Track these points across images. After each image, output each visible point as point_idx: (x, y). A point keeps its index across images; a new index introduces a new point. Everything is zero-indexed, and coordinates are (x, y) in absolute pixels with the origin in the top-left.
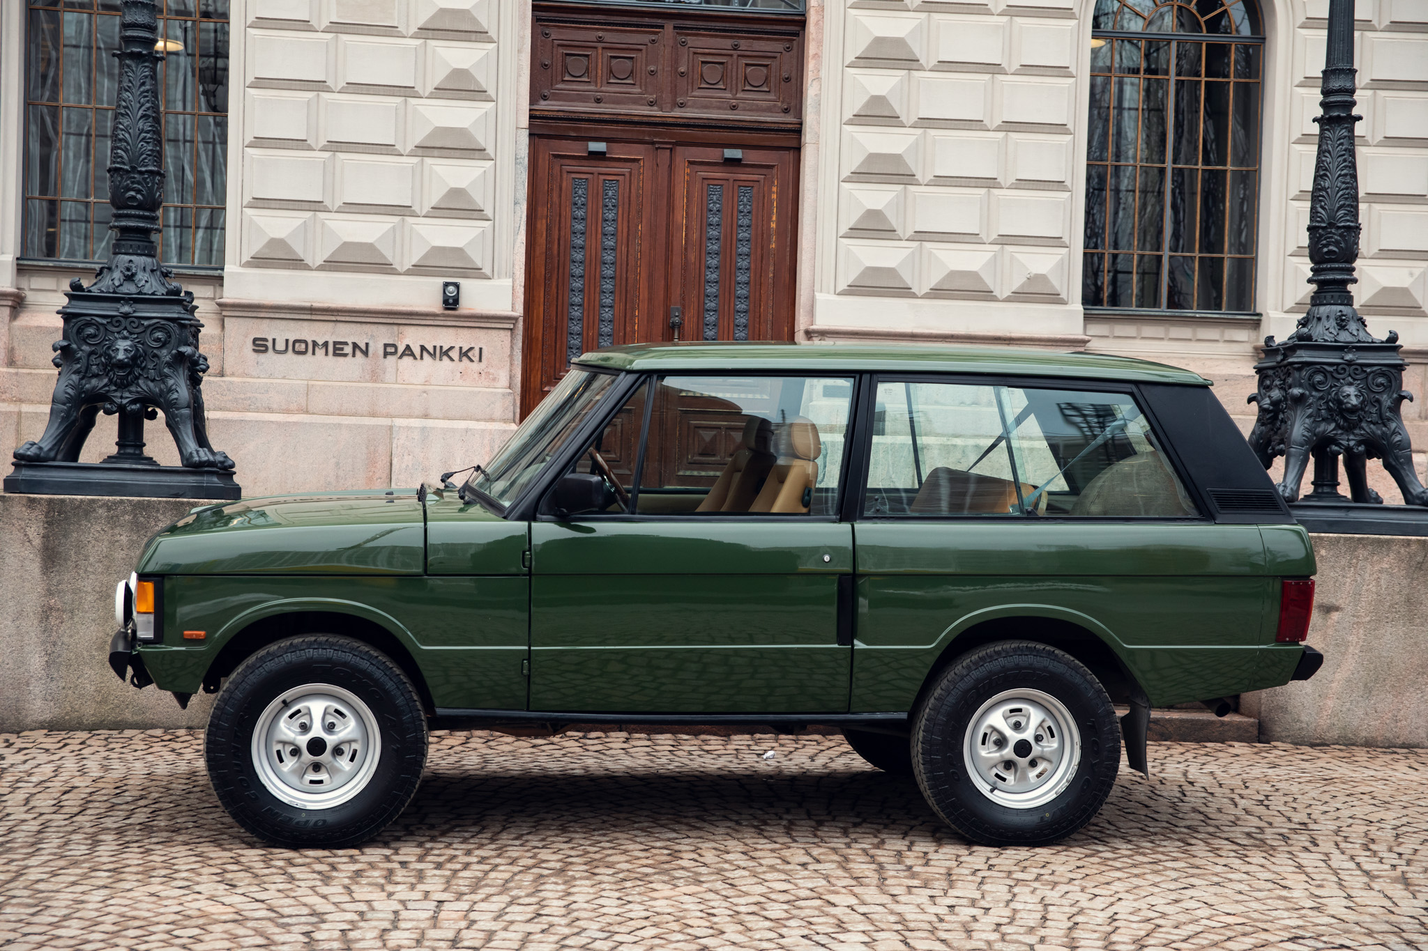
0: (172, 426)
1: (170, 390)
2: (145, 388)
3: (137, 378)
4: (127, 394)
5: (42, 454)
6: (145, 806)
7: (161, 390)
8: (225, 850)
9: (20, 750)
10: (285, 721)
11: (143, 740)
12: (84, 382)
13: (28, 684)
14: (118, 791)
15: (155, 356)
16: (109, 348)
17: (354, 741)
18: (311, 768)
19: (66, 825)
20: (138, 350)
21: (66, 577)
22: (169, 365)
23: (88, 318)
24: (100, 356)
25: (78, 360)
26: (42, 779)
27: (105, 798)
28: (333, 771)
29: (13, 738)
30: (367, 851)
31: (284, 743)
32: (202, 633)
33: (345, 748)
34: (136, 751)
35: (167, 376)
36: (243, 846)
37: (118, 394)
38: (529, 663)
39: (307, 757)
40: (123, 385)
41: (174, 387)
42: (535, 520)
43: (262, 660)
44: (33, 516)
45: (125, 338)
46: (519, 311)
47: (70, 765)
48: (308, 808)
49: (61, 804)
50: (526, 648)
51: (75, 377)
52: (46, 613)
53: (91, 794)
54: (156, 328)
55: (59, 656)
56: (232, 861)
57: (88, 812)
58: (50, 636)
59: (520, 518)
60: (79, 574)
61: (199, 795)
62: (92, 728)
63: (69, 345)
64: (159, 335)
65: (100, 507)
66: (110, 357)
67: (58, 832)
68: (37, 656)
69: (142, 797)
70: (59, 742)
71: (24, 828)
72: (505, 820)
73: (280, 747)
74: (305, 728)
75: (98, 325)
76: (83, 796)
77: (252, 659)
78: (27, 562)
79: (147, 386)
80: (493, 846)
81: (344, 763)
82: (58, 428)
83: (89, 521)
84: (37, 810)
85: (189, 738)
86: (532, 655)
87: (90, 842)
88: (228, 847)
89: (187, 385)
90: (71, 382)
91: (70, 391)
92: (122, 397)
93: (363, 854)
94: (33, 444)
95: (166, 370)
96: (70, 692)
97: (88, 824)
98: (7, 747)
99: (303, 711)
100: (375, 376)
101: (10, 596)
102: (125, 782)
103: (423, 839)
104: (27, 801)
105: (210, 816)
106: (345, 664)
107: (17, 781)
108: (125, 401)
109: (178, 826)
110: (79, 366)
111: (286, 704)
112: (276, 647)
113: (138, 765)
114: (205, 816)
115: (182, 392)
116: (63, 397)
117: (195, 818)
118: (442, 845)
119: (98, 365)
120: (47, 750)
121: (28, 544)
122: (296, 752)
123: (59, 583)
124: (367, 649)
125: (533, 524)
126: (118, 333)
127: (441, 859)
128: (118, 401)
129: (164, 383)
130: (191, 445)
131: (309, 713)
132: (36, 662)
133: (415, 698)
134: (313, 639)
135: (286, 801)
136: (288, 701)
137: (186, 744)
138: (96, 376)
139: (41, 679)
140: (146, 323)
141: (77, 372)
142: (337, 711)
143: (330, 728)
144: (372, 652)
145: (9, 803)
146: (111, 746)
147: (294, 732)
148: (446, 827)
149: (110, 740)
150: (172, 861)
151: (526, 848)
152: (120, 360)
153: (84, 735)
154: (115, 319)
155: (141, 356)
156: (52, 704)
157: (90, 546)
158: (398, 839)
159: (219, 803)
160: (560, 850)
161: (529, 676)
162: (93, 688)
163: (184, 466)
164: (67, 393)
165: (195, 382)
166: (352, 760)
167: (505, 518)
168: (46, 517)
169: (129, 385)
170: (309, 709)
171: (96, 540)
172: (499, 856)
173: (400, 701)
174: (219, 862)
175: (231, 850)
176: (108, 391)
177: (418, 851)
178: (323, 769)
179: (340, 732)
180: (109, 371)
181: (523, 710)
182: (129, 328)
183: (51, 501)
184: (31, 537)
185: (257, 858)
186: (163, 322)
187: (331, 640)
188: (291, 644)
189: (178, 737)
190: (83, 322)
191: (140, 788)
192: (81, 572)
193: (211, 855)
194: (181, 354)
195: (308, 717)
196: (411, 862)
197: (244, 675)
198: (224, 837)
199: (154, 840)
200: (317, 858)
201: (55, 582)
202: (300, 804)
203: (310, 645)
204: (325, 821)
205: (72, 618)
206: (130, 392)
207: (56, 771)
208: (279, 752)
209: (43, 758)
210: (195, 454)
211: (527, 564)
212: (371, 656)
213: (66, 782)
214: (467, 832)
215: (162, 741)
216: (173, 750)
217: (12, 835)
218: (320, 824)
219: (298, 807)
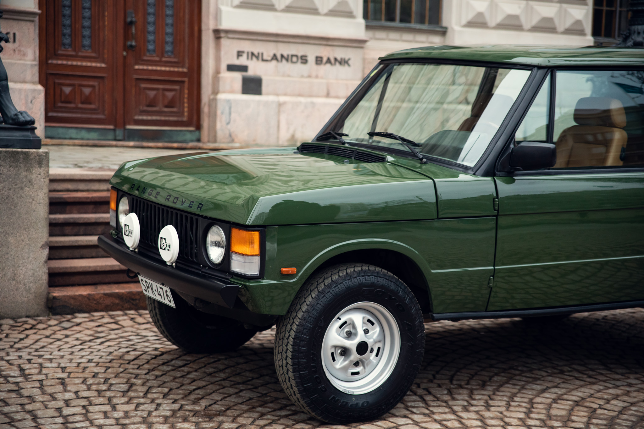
10: (337, 330)
17: (378, 341)
28: (366, 365)
31: (337, 347)
32: (294, 269)
33: (375, 347)
38: (494, 278)
39: (355, 356)
42: (497, 176)
48: (355, 394)
50: (492, 268)
59: (486, 175)
73: (333, 350)
74: (352, 335)
81: (372, 358)
86: (495, 272)
99: (349, 322)
106: (382, 286)
122: (345, 352)
125: (496, 179)
131: (353, 324)
135: (341, 390)
142: (369, 321)
143: (367, 333)
147: (343, 338)
161: (492, 288)
166: (377, 355)
167: (474, 174)
170: (353, 320)
178: (361, 364)
179: (372, 336)
181: (483, 311)
203: (359, 273)
211: (496, 207)
212: (395, 279)
218: (365, 405)
219: (349, 393)
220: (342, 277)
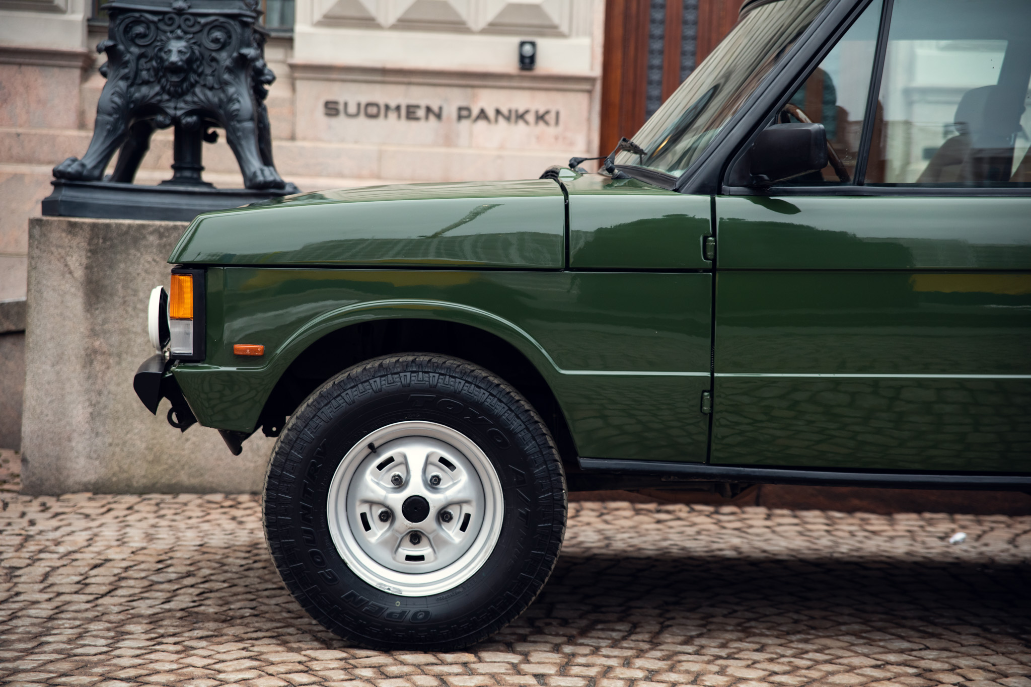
0: (234, 144)
1: (231, 100)
2: (202, 97)
3: (193, 86)
4: (182, 105)
5: (85, 173)
6: (192, 586)
7: (220, 100)
8: (291, 650)
9: (57, 515)
10: (372, 473)
11: (200, 506)
12: (132, 89)
13: (69, 440)
14: (160, 566)
15: (214, 60)
16: (161, 50)
17: (467, 502)
18: (408, 538)
19: (86, 610)
20: (193, 52)
21: (113, 315)
22: (229, 70)
23: (137, 15)
24: (151, 60)
25: (125, 64)
26: (70, 549)
27: (143, 574)
28: (437, 544)
29: (50, 501)
30: (486, 655)
31: (371, 503)
32: (260, 347)
33: (454, 511)
34: (190, 518)
35: (227, 83)
36: (316, 644)
37: (172, 104)
38: (712, 396)
39: (403, 523)
40: (177, 95)
41: (235, 96)
42: (720, 193)
43: (341, 386)
44: (74, 243)
45: (179, 38)
46: (597, 71)
47: (110, 533)
48: (404, 594)
49: (87, 581)
50: (708, 374)
51: (123, 84)
52: (90, 357)
53: (126, 569)
54: (214, 26)
55: (105, 407)
56: (301, 667)
57: (120, 592)
58: (94, 383)
59: (700, 191)
60: (127, 312)
61: (261, 572)
62: (143, 491)
63: (114, 46)
64: (218, 34)
65: (151, 233)
66: (162, 60)
67: (75, 619)
68: (80, 406)
69: (189, 574)
70: (103, 506)
71: (32, 612)
72: (660, 615)
73: (365, 508)
74: (399, 483)
75: (148, 23)
76: (116, 571)
77: (328, 386)
78: (68, 297)
79: (205, 95)
80: (658, 654)
81: (452, 532)
82: (103, 143)
83: (138, 250)
84: (55, 589)
85: (252, 504)
86: (716, 386)
87: (112, 634)
88: (295, 645)
89: (250, 96)
90: (117, 89)
91: (117, 99)
92: (176, 108)
93: (480, 660)
94: (74, 160)
95: (226, 76)
96: (118, 449)
97: (116, 609)
98: (43, 511)
99: (397, 460)
100: (448, 141)
101: (48, 336)
102: (170, 554)
103: (558, 640)
104: (46, 576)
105: (273, 601)
106: (455, 394)
107: (41, 551)
108: (179, 113)
109: (231, 613)
110: (126, 71)
111: (373, 450)
112: (360, 370)
113: (190, 534)
114: (266, 601)
115: (245, 103)
116: (109, 106)
117: (254, 604)
118: (586, 650)
119: (148, 70)
120: (87, 516)
121: (68, 276)
122: (387, 516)
123: (105, 322)
124: (484, 374)
125: (717, 199)
126: (172, 32)
127: (592, 672)
128: (171, 112)
129: (224, 91)
130: (255, 164)
131: (406, 463)
132: (79, 413)
133: (551, 443)
134: (410, 358)
135: (374, 584)
136: (376, 445)
137: (248, 512)
138: (146, 83)
139: (84, 433)
140: (203, 21)
141: (125, 78)
142: (443, 460)
143: (434, 483)
144: (491, 378)
145: (22, 579)
146: (162, 512)
147: (384, 488)
148: (584, 623)
149: (162, 506)
150: (217, 666)
151: (706, 658)
152: (173, 63)
153: (131, 499)
154: (167, 16)
155: (197, 59)
156: (97, 463)
157: (139, 279)
158: (523, 639)
159: (283, 584)
160: (755, 662)
161: (711, 415)
162: (144, 445)
163: (247, 187)
164: (113, 102)
165: (259, 95)
166: (463, 528)
167: (676, 190)
168: (89, 244)
169: (184, 94)
170: (405, 457)
171: (146, 271)
172: (672, 669)
173: (530, 447)
174: (282, 668)
175: (298, 650)
176: (160, 101)
177: (556, 657)
178: (424, 541)
179: (447, 489)
180: (161, 77)
181: (701, 463)
182: (183, 26)
183: (94, 226)
184: (72, 267)
185: (335, 664)
186: (222, 19)
187: (434, 360)
188: (381, 365)
189: (240, 503)
190: (131, 19)
191: (188, 562)
192: (130, 309)
193: (273, 658)
194: (243, 57)
195: (403, 467)
196: (549, 675)
197: (317, 408)
198: (291, 630)
199: (196, 633)
200: (418, 666)
201: (99, 320)
202: (393, 589)
203: (406, 367)
204: (427, 613)
205: (119, 363)
206: (186, 102)
207: (91, 539)
208: (363, 516)
209: (83, 523)
210: (259, 173)
211: (710, 254)
212: (490, 384)
213: (99, 553)
214: (613, 630)
215: (222, 507)
216: (234, 518)
217: (15, 622)
218: (421, 617)
219: (390, 592)
220: (370, 372)
